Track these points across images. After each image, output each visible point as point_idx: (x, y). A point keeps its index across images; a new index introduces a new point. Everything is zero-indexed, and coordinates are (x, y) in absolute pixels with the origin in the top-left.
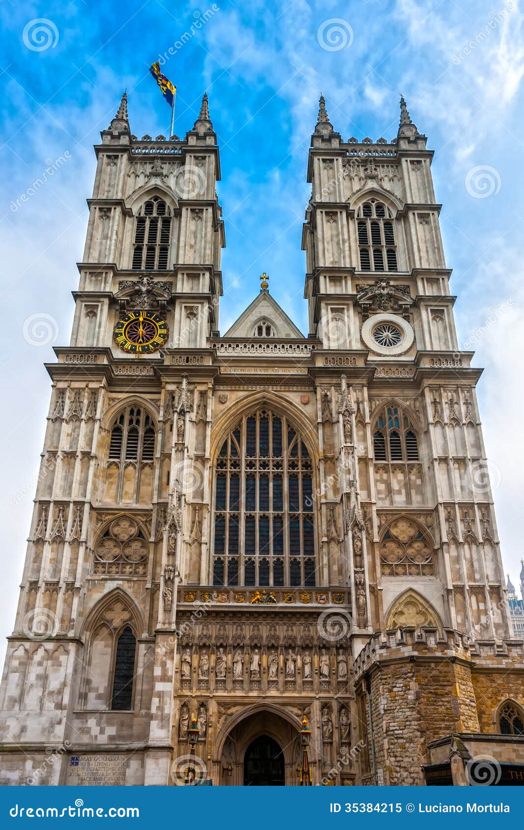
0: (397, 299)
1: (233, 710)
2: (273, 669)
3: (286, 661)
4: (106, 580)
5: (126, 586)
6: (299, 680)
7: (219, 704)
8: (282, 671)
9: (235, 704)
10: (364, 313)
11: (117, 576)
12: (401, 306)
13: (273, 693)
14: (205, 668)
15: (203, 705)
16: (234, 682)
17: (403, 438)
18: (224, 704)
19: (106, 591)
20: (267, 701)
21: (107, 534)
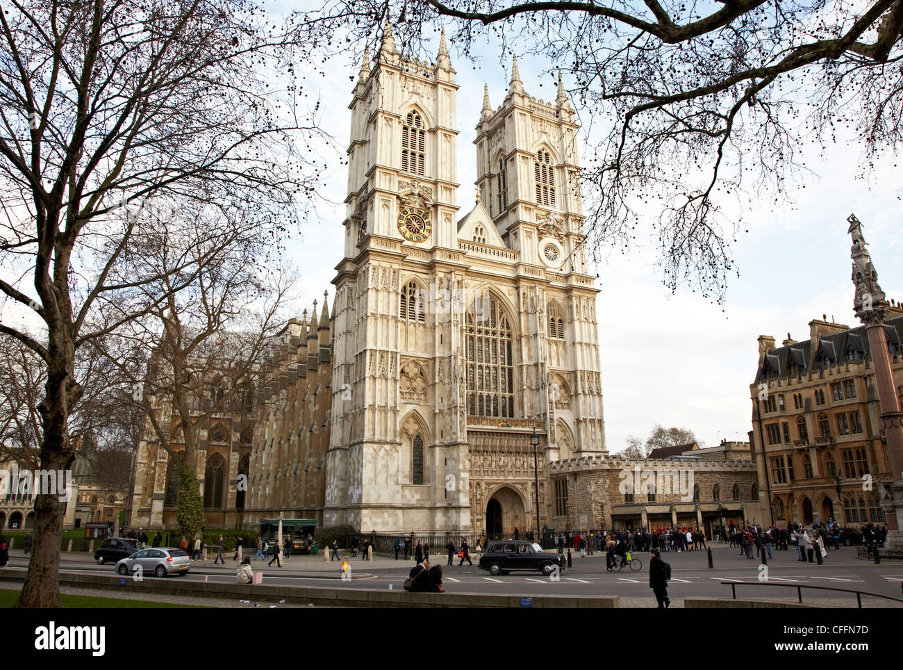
0: (558, 230)
1: (492, 486)
2: (510, 464)
3: (516, 459)
5: (418, 408)
6: (522, 470)
7: (486, 484)
8: (514, 465)
9: (493, 484)
10: (541, 235)
11: (411, 401)
12: (559, 235)
13: (510, 477)
15: (478, 484)
16: (492, 471)
17: (557, 323)
18: (488, 484)
20: (509, 482)
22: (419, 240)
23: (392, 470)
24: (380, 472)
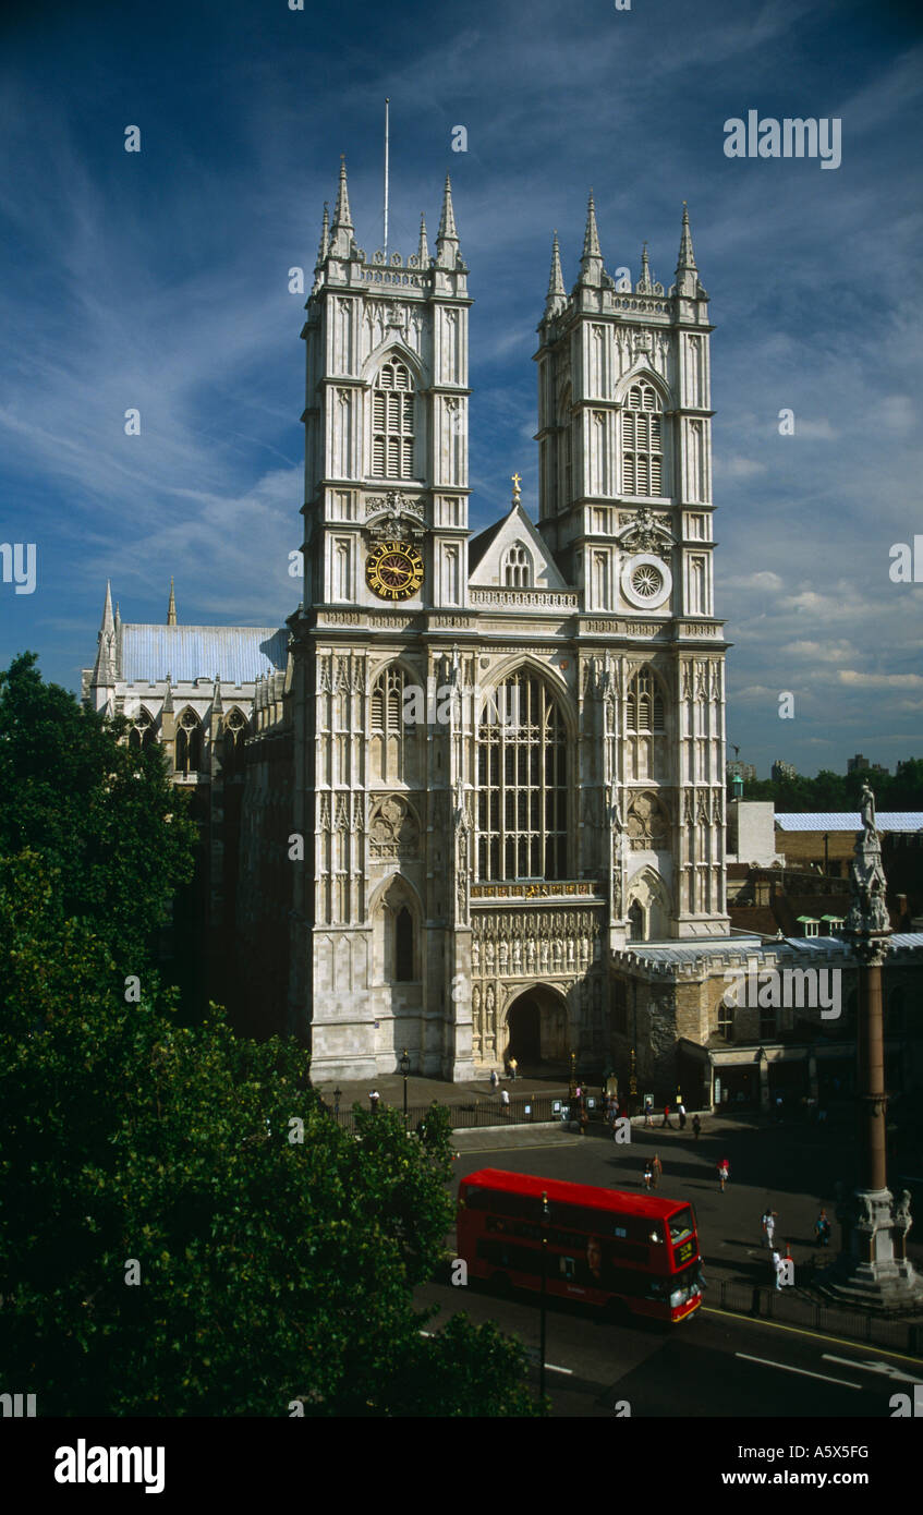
1: (513, 989)
4: (384, 864)
5: (403, 870)
7: (503, 984)
13: (546, 974)
14: (492, 955)
15: (490, 985)
16: (515, 966)
18: (506, 984)
19: (385, 875)
21: (379, 814)
22: (403, 597)
23: (358, 968)
24: (340, 971)
